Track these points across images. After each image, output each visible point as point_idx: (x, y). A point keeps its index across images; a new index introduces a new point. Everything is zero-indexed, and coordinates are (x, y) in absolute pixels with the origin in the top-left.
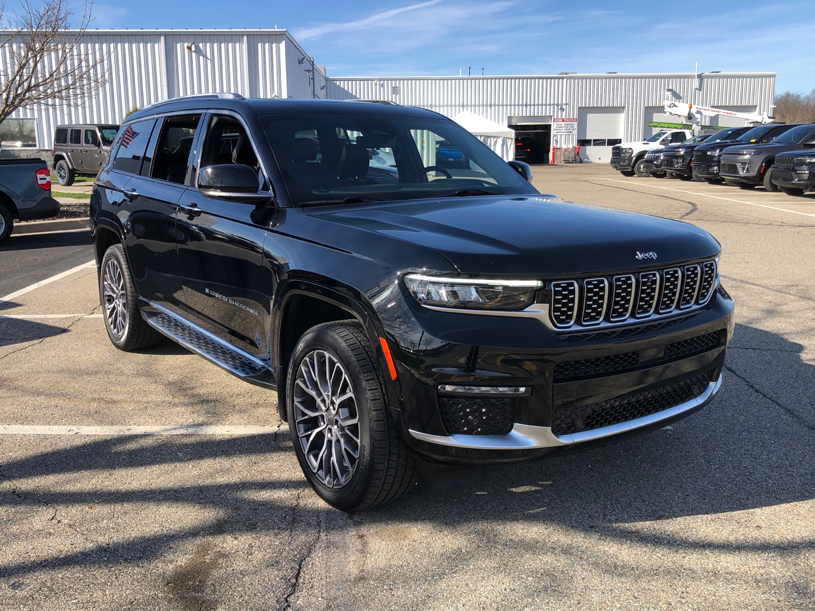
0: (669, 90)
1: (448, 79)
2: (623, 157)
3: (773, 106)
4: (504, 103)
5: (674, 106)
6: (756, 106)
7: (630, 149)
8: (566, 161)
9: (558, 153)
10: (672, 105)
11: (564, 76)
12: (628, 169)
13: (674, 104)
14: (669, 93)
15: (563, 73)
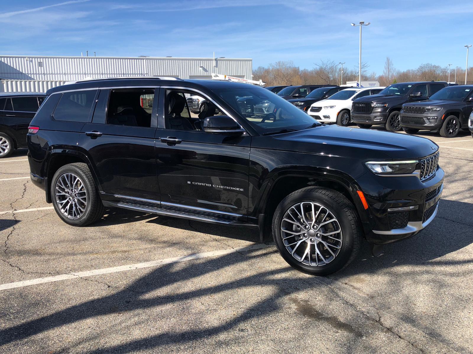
0: (201, 67)
1: (75, 58)
2: (194, 104)
3: (252, 76)
4: (111, 73)
5: (217, 76)
6: (244, 76)
7: (198, 99)
8: (150, 106)
9: (144, 102)
10: (216, 76)
11: (144, 58)
12: (197, 110)
13: (217, 75)
14: (201, 69)
15: (142, 56)
